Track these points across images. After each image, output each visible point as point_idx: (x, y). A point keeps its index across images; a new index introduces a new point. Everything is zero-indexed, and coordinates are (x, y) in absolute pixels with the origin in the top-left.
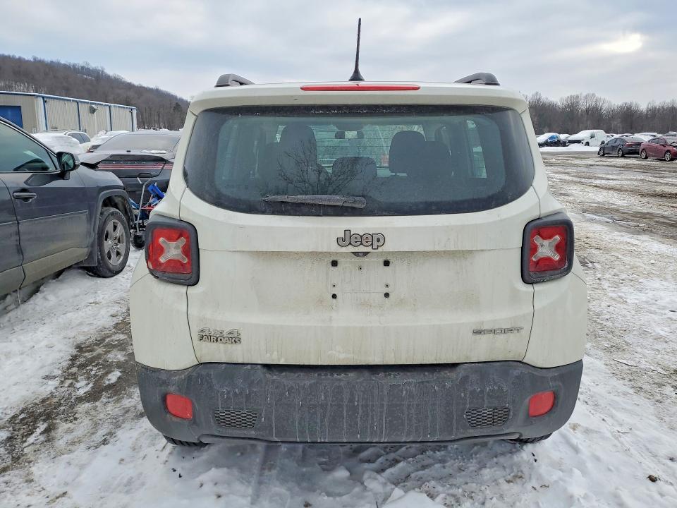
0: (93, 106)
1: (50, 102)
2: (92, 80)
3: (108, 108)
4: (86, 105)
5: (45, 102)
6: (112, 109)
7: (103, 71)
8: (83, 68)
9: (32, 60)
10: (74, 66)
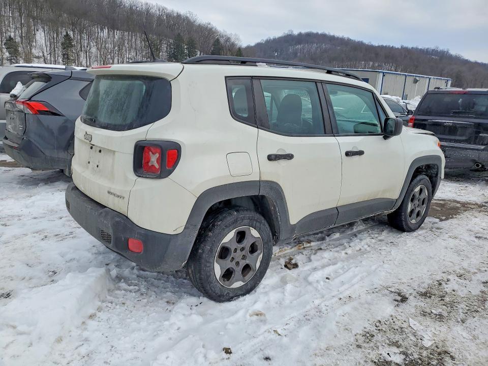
0: (417, 78)
1: (387, 76)
2: (436, 59)
3: (428, 80)
4: (412, 77)
5: (384, 75)
6: (431, 80)
7: (447, 52)
8: (433, 50)
9: (400, 48)
10: (427, 49)
